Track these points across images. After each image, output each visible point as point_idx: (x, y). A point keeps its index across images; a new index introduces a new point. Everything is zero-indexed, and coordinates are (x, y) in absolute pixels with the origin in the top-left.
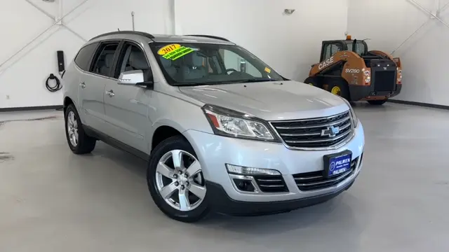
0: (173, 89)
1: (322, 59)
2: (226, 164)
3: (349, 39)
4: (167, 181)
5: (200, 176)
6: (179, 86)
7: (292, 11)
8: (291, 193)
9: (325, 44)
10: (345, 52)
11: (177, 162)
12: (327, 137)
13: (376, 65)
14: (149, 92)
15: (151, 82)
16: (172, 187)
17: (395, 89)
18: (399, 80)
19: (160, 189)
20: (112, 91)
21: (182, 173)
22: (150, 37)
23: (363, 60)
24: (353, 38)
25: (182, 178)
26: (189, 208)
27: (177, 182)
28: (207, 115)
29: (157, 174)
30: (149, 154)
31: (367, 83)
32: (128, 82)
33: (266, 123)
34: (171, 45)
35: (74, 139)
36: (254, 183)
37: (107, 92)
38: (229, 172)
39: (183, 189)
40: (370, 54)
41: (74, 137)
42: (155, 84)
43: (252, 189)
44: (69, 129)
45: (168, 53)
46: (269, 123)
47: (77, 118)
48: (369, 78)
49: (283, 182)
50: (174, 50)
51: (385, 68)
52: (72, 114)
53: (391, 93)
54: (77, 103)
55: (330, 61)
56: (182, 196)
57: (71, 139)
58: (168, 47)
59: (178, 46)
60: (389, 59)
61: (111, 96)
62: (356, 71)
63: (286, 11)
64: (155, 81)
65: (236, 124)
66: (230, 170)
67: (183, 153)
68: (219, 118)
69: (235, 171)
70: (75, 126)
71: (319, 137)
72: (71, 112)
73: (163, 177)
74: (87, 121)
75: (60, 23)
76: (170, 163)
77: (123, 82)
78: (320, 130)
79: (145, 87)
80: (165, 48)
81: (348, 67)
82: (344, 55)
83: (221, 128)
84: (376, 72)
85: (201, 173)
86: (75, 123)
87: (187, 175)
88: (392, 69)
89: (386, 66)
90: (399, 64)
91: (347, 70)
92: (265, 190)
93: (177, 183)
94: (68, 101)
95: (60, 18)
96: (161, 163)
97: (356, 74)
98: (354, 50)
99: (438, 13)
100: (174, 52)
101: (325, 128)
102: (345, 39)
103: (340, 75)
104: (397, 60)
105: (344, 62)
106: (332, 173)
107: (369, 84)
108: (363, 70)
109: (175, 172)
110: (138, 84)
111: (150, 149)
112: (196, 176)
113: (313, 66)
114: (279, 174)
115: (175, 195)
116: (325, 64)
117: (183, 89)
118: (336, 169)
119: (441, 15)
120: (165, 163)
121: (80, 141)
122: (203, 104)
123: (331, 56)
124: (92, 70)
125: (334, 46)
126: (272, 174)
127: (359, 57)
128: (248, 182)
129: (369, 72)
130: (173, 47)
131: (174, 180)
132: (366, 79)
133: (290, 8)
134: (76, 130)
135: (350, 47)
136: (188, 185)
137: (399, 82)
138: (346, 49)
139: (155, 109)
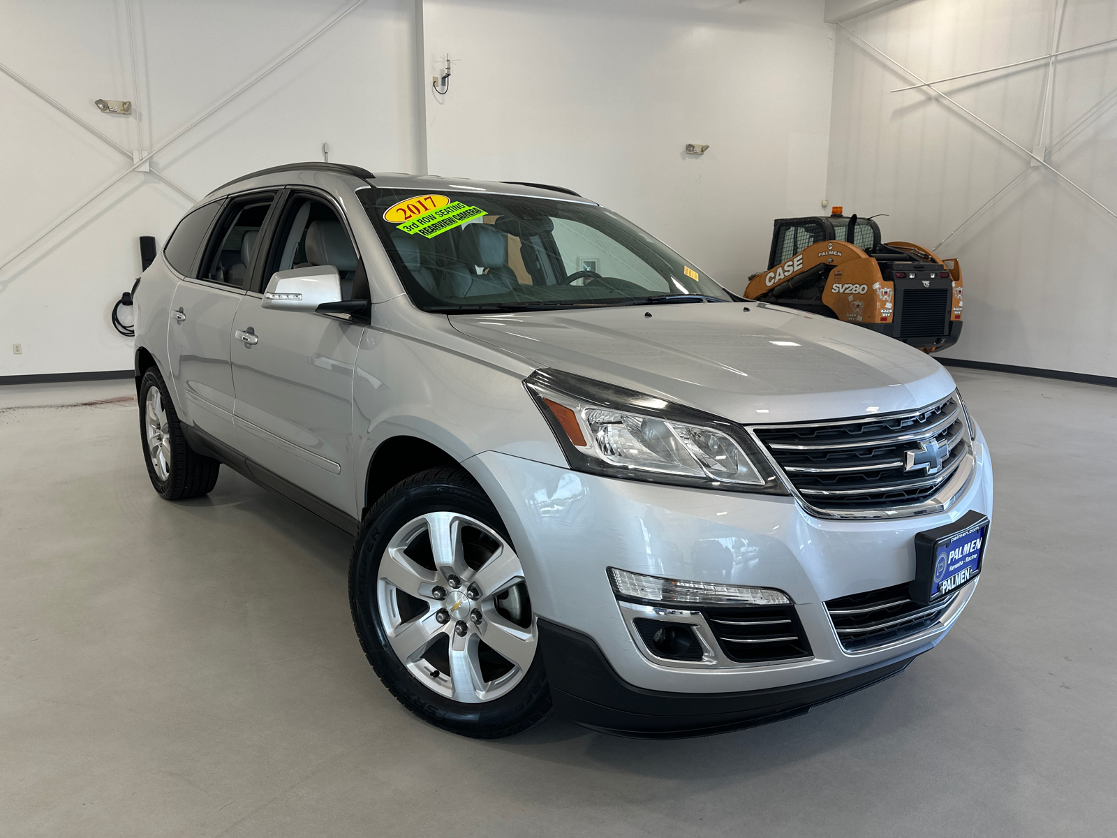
0: (429, 322)
1: (774, 261)
2: (609, 570)
3: (837, 214)
4: (412, 608)
5: (515, 594)
6: (448, 313)
7: (704, 149)
8: (817, 661)
9: (782, 226)
10: (830, 245)
11: (445, 549)
12: (921, 473)
13: (906, 276)
14: (358, 330)
15: (364, 302)
16: (429, 625)
17: (946, 332)
18: (956, 311)
19: (389, 630)
20: (251, 331)
21: (458, 583)
22: (363, 175)
23: (874, 262)
24: (847, 213)
25: (460, 598)
26: (482, 696)
27: (443, 611)
28: (543, 404)
29: (381, 585)
30: (357, 515)
31: (885, 319)
32: (294, 302)
33: (736, 429)
34: (421, 198)
35: (162, 460)
36: (704, 634)
37: (237, 334)
38: (620, 597)
39: (463, 634)
40: (886, 249)
41: (161, 457)
42: (375, 309)
43: (695, 653)
44: (151, 434)
45: (415, 218)
46: (750, 430)
47: (167, 404)
48: (889, 305)
49: (796, 627)
50: (432, 211)
51: (926, 283)
52: (155, 394)
53: (938, 341)
54: (167, 365)
55: (793, 266)
56: (459, 656)
57: (155, 461)
58: (413, 201)
59: (442, 202)
60: (933, 260)
61: (249, 345)
62: (858, 289)
63: (690, 148)
64: (373, 300)
65: (637, 432)
66: (624, 591)
67: (461, 521)
68: (582, 413)
69: (639, 594)
70: (162, 426)
71: (899, 474)
72: (154, 389)
73: (400, 593)
74: (190, 414)
75: (146, 168)
76: (421, 552)
77: (276, 300)
78: (899, 451)
79: (347, 316)
80: (403, 204)
81: (840, 279)
82: (829, 251)
83: (591, 449)
84: (906, 292)
85: (522, 586)
86: (163, 418)
87: (475, 591)
88: (941, 285)
89: (928, 279)
90: (956, 274)
91: (837, 288)
92: (737, 654)
93: (444, 616)
94: (144, 358)
95: (145, 154)
96: (393, 552)
97: (857, 296)
98: (850, 238)
99: (1048, 154)
100: (432, 217)
101: (914, 445)
102: (829, 214)
103: (821, 299)
104: (951, 265)
105: (828, 268)
106: (939, 589)
107: (890, 320)
108: (877, 286)
109: (436, 579)
110: (324, 308)
111: (362, 505)
112: (504, 594)
113: (751, 278)
114: (786, 601)
115: (437, 652)
116: (780, 274)
117: (460, 321)
118: (948, 574)
119: (1055, 158)
120: (406, 552)
121: (174, 467)
122: (527, 371)
123: (795, 253)
124: (205, 273)
125: (801, 230)
126: (763, 602)
127: (864, 256)
128: (684, 630)
129: (890, 290)
130: (428, 203)
131: (435, 606)
132: (883, 306)
133: (698, 142)
134: (166, 437)
135: (841, 233)
136: (478, 622)
137: (958, 317)
138: (832, 237)
139: (376, 383)
